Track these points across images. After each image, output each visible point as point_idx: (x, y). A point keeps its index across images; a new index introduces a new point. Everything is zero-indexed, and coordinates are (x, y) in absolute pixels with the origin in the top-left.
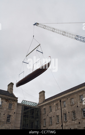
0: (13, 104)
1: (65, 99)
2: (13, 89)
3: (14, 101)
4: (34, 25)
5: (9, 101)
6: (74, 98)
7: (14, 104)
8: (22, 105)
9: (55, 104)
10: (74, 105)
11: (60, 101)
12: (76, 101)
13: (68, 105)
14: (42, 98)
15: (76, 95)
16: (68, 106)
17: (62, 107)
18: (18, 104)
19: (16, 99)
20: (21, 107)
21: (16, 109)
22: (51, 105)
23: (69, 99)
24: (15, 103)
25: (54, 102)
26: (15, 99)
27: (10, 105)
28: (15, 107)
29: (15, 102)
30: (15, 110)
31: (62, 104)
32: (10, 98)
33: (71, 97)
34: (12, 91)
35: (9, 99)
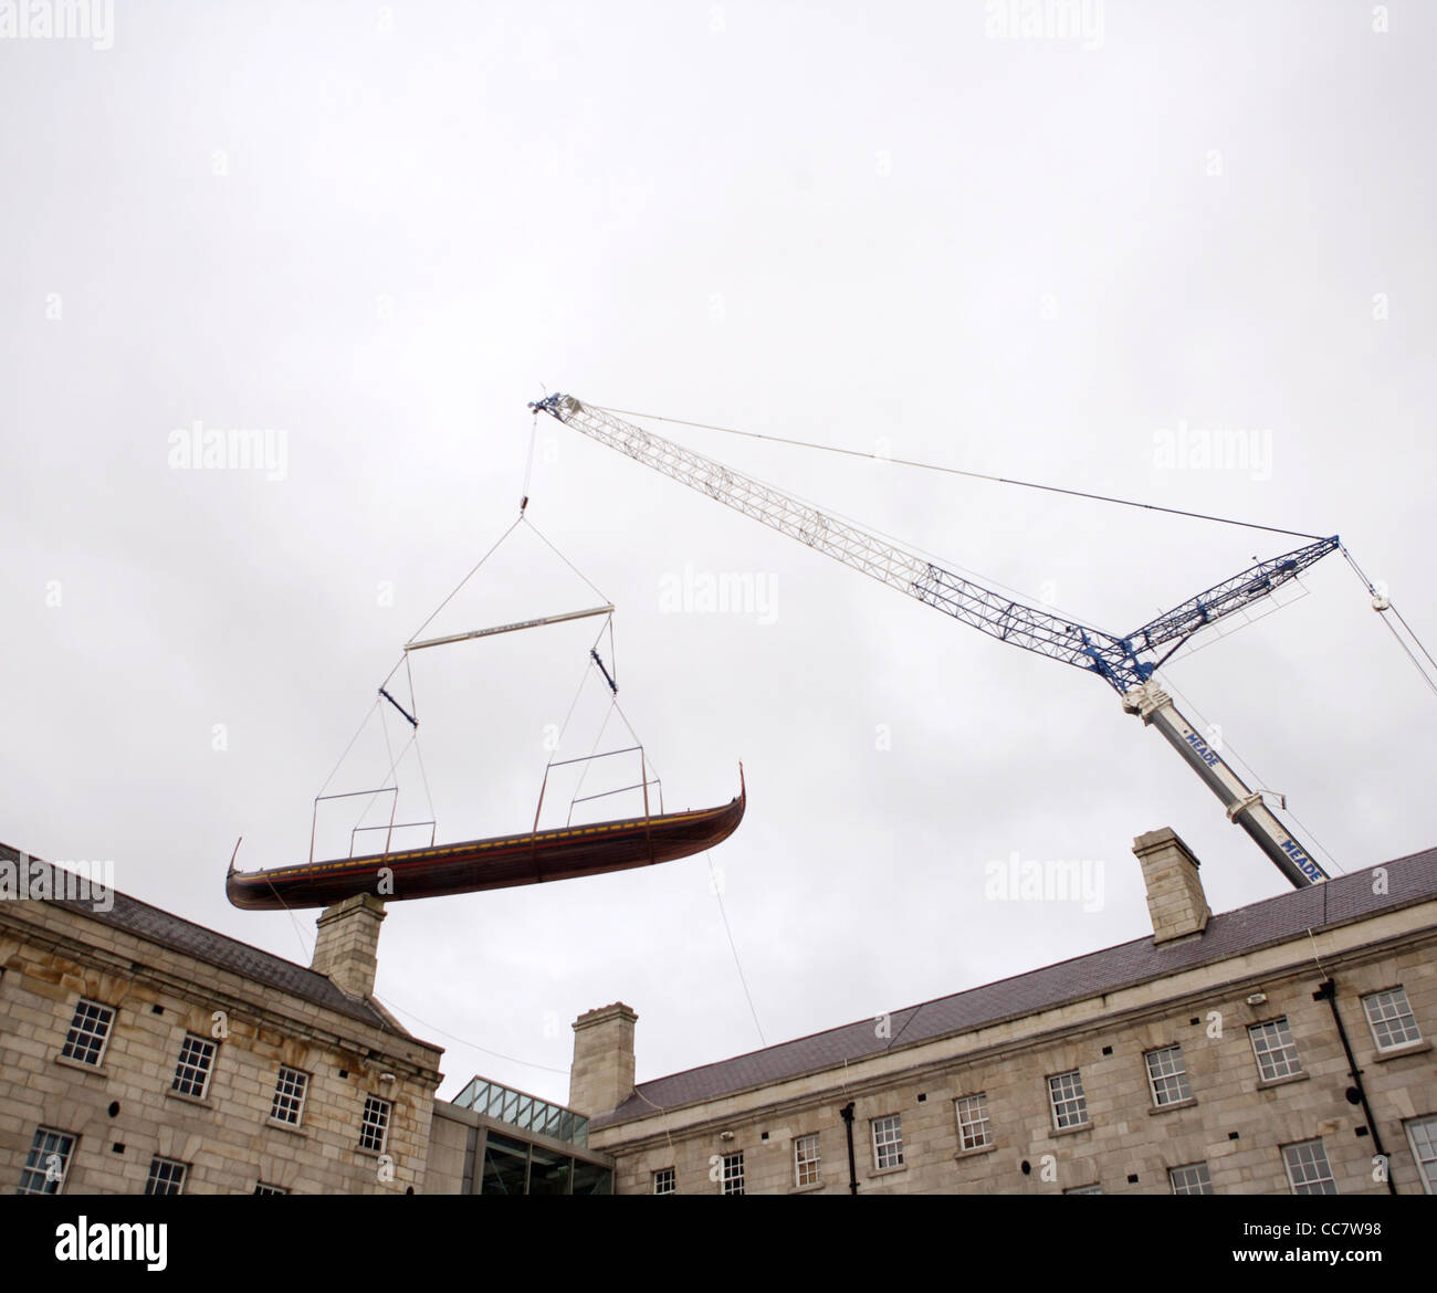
0: (400, 1108)
1: (892, 1101)
2: (371, 961)
3: (410, 1078)
4: (541, 407)
5: (365, 1075)
6: (990, 1095)
7: (411, 1106)
8: (474, 1122)
9: (782, 1134)
10: (993, 1158)
11: (848, 1115)
12: (1006, 1117)
13: (927, 1149)
14: (609, 1068)
15: (1008, 1066)
16: (929, 1159)
17: (858, 1161)
18: (440, 1114)
19: (424, 1064)
20: (461, 1140)
21: (424, 1154)
22: (738, 1144)
23: (938, 1097)
24: (416, 1102)
25: (772, 1112)
26: (419, 1058)
27: (376, 1109)
28: (415, 1139)
29: (416, 1089)
30: (413, 1163)
31: (859, 1138)
32: (377, 1046)
33: (959, 1084)
34: (367, 980)
35: (373, 1054)
